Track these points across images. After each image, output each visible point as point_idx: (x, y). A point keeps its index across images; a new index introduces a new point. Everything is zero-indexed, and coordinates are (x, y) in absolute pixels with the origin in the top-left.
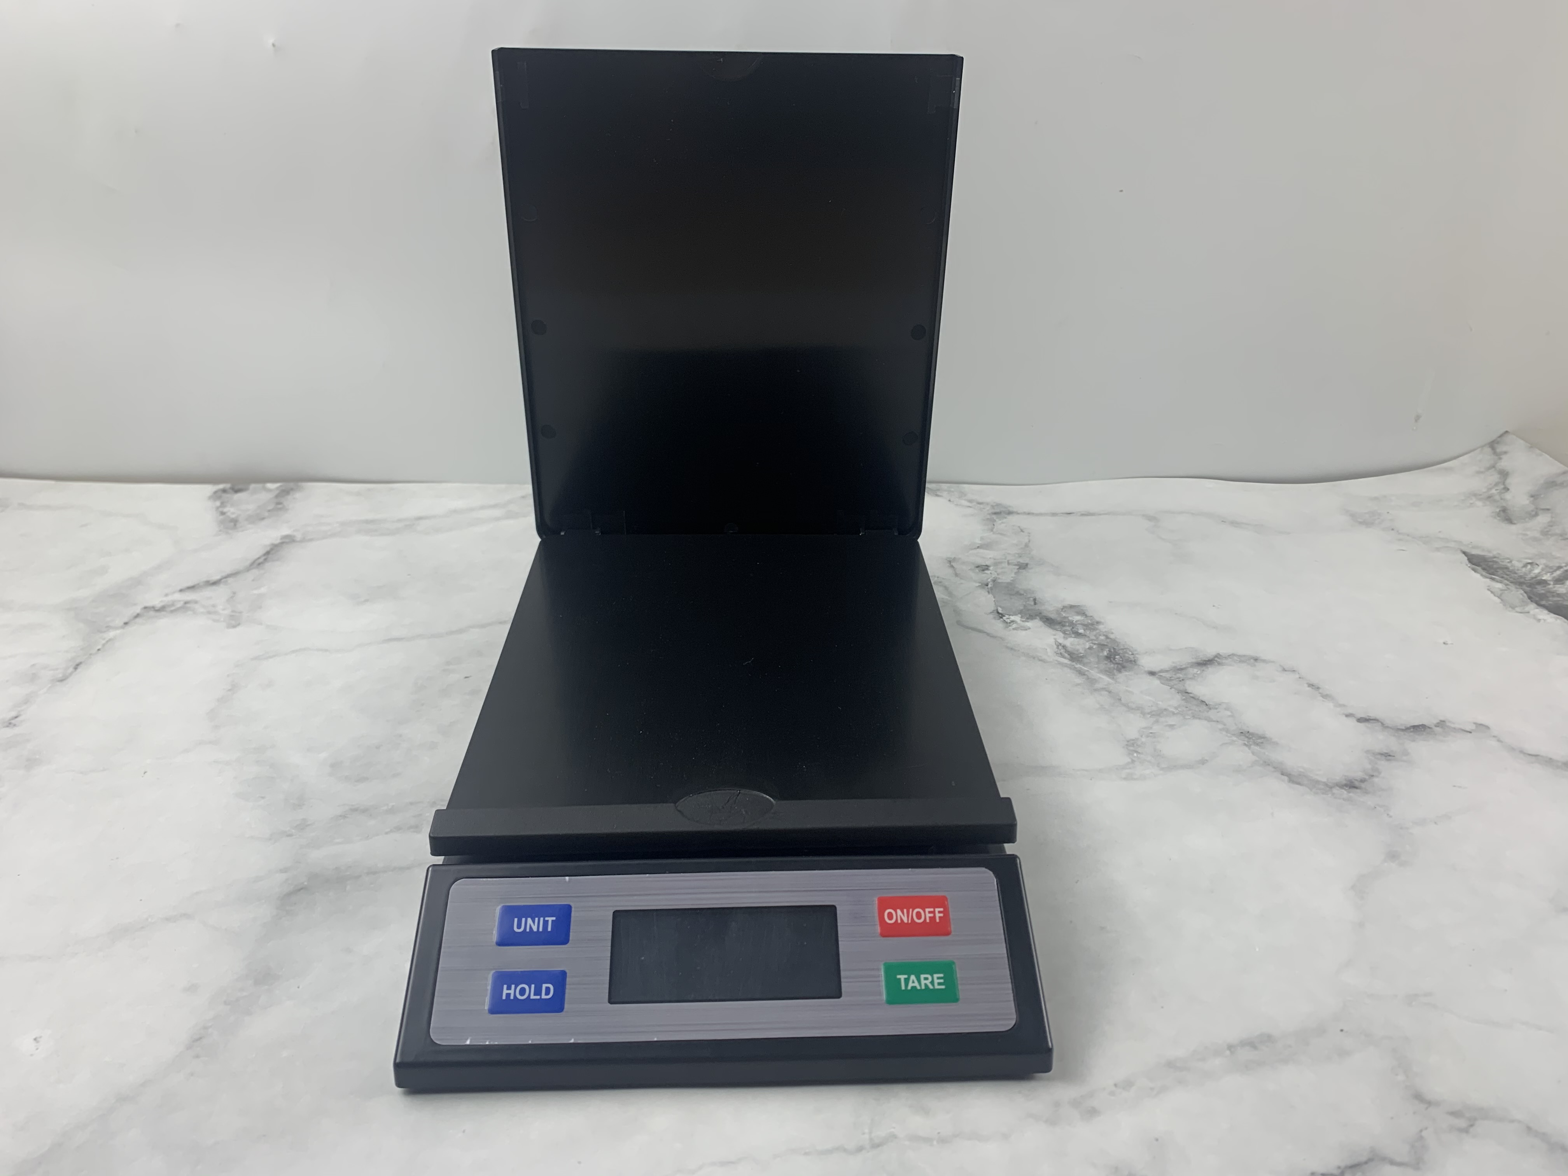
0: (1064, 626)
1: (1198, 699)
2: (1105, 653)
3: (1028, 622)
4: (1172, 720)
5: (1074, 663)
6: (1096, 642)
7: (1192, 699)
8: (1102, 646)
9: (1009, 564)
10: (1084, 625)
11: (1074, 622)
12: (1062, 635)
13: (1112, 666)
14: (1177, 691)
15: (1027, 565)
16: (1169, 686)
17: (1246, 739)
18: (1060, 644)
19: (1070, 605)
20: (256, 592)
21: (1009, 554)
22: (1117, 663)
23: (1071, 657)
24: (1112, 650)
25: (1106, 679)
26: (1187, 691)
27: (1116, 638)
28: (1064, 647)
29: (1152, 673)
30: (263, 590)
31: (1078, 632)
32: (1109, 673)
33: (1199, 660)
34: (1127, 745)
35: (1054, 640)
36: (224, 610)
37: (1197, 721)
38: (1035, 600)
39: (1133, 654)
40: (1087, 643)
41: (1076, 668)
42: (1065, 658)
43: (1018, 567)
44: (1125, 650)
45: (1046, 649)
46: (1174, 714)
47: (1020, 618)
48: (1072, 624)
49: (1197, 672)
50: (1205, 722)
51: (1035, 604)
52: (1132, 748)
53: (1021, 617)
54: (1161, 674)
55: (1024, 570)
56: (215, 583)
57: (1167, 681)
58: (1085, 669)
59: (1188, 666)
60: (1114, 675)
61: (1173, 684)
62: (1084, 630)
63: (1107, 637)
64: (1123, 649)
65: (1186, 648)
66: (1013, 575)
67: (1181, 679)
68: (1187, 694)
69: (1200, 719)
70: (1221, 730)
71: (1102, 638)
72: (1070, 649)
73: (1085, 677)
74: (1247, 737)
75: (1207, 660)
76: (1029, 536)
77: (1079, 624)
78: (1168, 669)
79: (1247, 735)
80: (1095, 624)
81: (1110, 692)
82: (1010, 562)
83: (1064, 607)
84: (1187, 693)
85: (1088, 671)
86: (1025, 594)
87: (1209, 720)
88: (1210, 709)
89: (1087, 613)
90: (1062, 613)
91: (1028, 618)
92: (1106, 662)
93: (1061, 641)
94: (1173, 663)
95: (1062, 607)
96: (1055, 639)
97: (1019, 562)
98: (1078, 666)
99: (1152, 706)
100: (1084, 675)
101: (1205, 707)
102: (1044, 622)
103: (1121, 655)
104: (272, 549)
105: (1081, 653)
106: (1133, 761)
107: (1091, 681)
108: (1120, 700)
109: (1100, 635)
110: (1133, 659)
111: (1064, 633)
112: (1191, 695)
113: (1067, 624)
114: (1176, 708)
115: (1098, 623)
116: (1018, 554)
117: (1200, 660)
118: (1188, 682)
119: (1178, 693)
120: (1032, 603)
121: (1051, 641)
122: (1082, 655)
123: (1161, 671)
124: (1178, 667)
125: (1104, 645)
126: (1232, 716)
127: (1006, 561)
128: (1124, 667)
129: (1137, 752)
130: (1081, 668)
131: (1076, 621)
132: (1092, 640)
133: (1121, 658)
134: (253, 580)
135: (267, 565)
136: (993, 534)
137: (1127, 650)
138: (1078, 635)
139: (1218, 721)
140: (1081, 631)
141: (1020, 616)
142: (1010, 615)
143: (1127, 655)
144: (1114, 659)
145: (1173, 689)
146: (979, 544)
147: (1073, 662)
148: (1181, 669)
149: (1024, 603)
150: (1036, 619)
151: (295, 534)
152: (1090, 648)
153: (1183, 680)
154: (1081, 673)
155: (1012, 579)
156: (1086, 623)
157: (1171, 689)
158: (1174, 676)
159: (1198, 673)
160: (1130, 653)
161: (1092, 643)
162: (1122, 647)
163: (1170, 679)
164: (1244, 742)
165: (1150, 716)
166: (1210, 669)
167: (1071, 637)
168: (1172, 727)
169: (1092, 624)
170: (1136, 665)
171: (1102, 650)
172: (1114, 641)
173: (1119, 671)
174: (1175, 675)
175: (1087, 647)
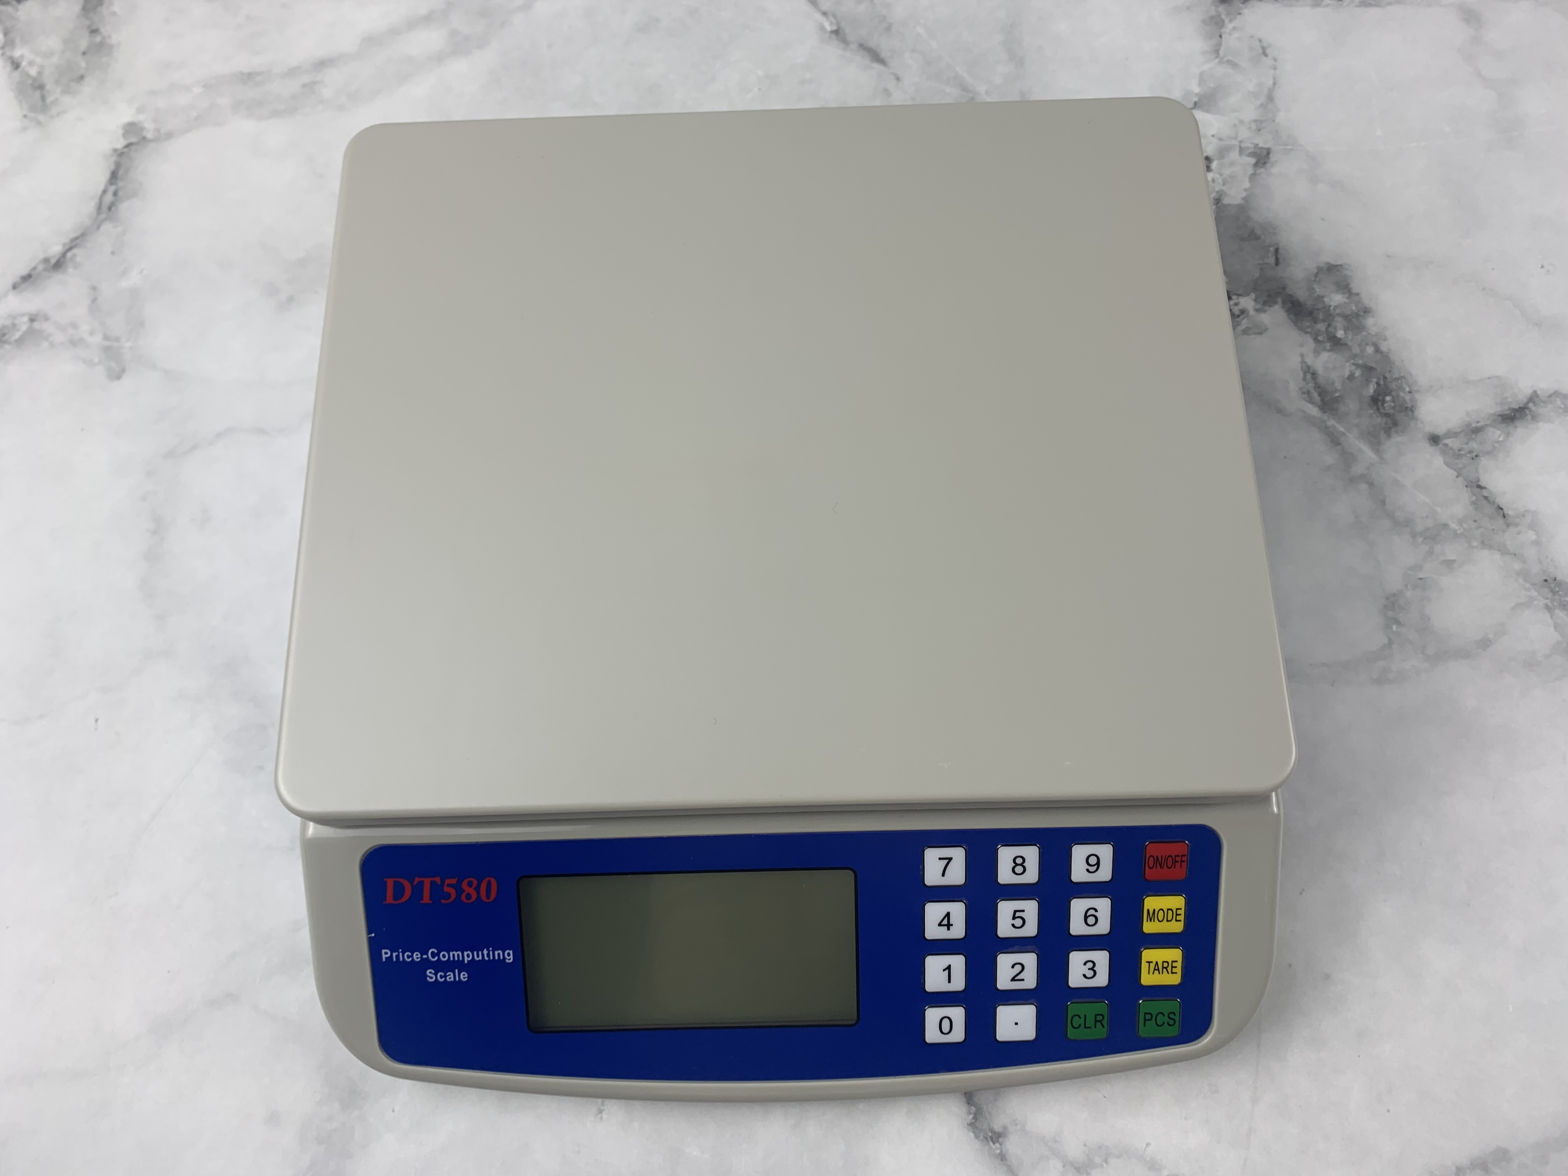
0: (1315, 321)
1: (1494, 503)
2: (1371, 389)
3: (1265, 311)
4: (1451, 551)
5: (1325, 417)
6: (1360, 362)
7: (1485, 502)
8: (1368, 369)
9: (1241, 150)
10: (1346, 317)
11: (1332, 308)
12: (1310, 343)
13: (1379, 420)
14: (1466, 483)
15: (1268, 152)
16: (1455, 470)
17: (1550, 595)
18: (1309, 367)
19: (1327, 263)
20: (125, 284)
21: (1241, 122)
22: (1387, 415)
23: (1322, 400)
24: (1382, 382)
25: (1368, 453)
26: (1480, 483)
27: (1389, 350)
28: (1314, 374)
29: (1434, 439)
30: (133, 279)
31: (1336, 337)
32: (1374, 439)
33: (1505, 409)
34: (1385, 606)
35: (1300, 359)
36: (92, 333)
37: (1486, 552)
38: (1277, 251)
39: (1410, 392)
40: (1348, 364)
41: (1327, 428)
42: (1311, 402)
43: (1253, 161)
44: (1400, 382)
45: (1288, 383)
46: (1456, 535)
47: (1253, 303)
48: (1329, 317)
49: (1499, 437)
50: (1497, 556)
51: (1277, 263)
52: (1390, 613)
53: (1255, 300)
54: (1448, 441)
55: (1262, 170)
56: (58, 265)
57: (1454, 457)
58: (1342, 429)
59: (1488, 422)
60: (1380, 443)
61: (1461, 466)
62: (1346, 330)
63: (1377, 350)
64: (1397, 379)
65: (1489, 378)
66: (1247, 185)
67: (1475, 454)
68: (1478, 490)
69: (1491, 547)
70: (1518, 573)
71: (1370, 350)
72: (1321, 380)
73: (1339, 447)
74: (1552, 591)
75: (1517, 407)
76: (1275, 69)
77: (1338, 314)
78: (1458, 430)
79: (1553, 586)
80: (1362, 314)
81: (1371, 484)
82: (1243, 145)
83: (1320, 270)
84: (1480, 487)
85: (1344, 434)
86: (1263, 237)
87: (1503, 551)
88: (1508, 525)
89: (1352, 286)
90: (1315, 286)
91: (1265, 303)
92: (1371, 411)
93: (1310, 360)
94: (1468, 414)
95: (1316, 271)
96: (1302, 356)
97: (1256, 145)
98: (1331, 422)
99: (1427, 517)
100: (1340, 444)
101: (1501, 521)
102: (1288, 311)
103: (1393, 393)
104: (118, 165)
105: (1336, 391)
106: (1390, 642)
107: (1348, 458)
108: (1383, 502)
109: (1367, 344)
110: (1409, 405)
111: (1316, 340)
112: (1485, 493)
113: (1321, 316)
114: (1460, 522)
115: (1367, 311)
116: (1255, 121)
117: (1506, 407)
118: (1484, 461)
119: (1467, 487)
120: (1272, 260)
121: (1294, 361)
122: (1337, 395)
123: (1450, 434)
124: (1473, 425)
125: (1371, 369)
126: (1536, 543)
127: (1236, 143)
128: (1395, 424)
129: (1397, 622)
130: (1334, 426)
131: (1336, 307)
132: (1355, 356)
133: (1393, 401)
134: (113, 253)
135: (124, 207)
136: (1220, 63)
137: (1404, 380)
138: (1336, 343)
139: (1515, 554)
140: (1340, 334)
141: (1253, 295)
142: (1239, 295)
143: (1402, 394)
144: (1384, 402)
145: (1460, 478)
146: (1197, 94)
147: (1325, 412)
148: (1477, 431)
149: (1261, 262)
150: (1276, 303)
151: (141, 118)
152: (1351, 377)
153: (1476, 456)
154: (1335, 440)
155: (1244, 194)
156: (1348, 313)
157: (1457, 477)
158: (1465, 446)
159: (1501, 439)
160: (1407, 389)
161: (1354, 364)
162: (1397, 376)
163: (1458, 455)
164: (1546, 601)
165: (1422, 539)
166: (1520, 430)
167: (1325, 349)
168: (1449, 564)
169: (1357, 315)
170: (1414, 418)
171: (1368, 381)
172: (1385, 357)
173: (1388, 432)
174: (1467, 444)
175: (1346, 376)
